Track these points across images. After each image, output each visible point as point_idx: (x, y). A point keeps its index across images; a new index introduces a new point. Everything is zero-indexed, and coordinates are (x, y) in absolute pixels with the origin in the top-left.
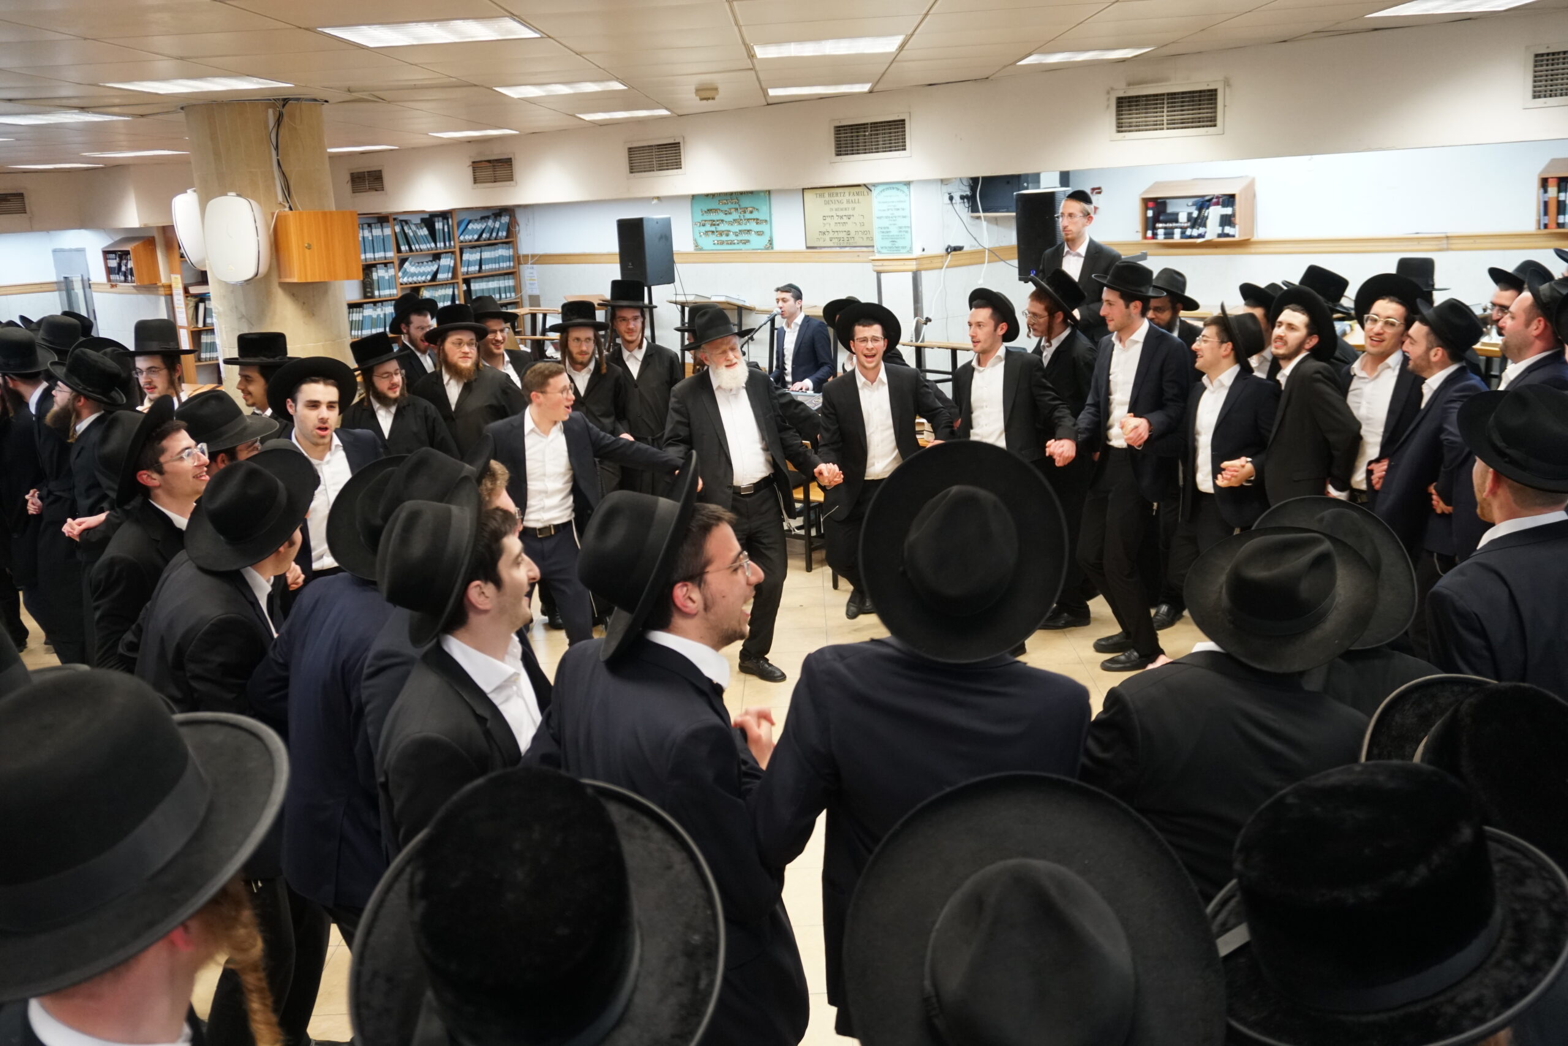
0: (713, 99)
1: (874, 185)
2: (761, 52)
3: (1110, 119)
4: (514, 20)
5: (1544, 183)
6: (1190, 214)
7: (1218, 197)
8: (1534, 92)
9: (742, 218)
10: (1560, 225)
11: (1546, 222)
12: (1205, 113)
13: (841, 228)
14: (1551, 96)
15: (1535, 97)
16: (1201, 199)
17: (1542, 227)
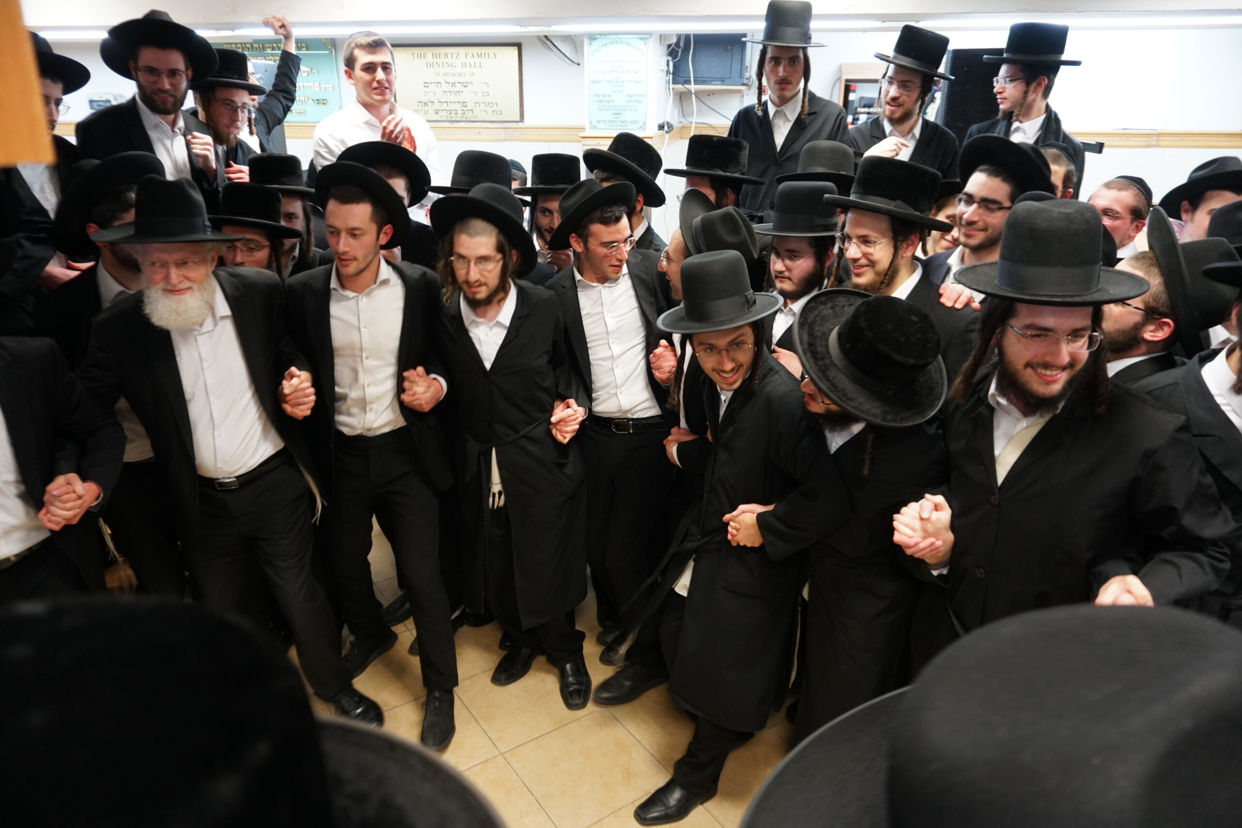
13: (452, 98)
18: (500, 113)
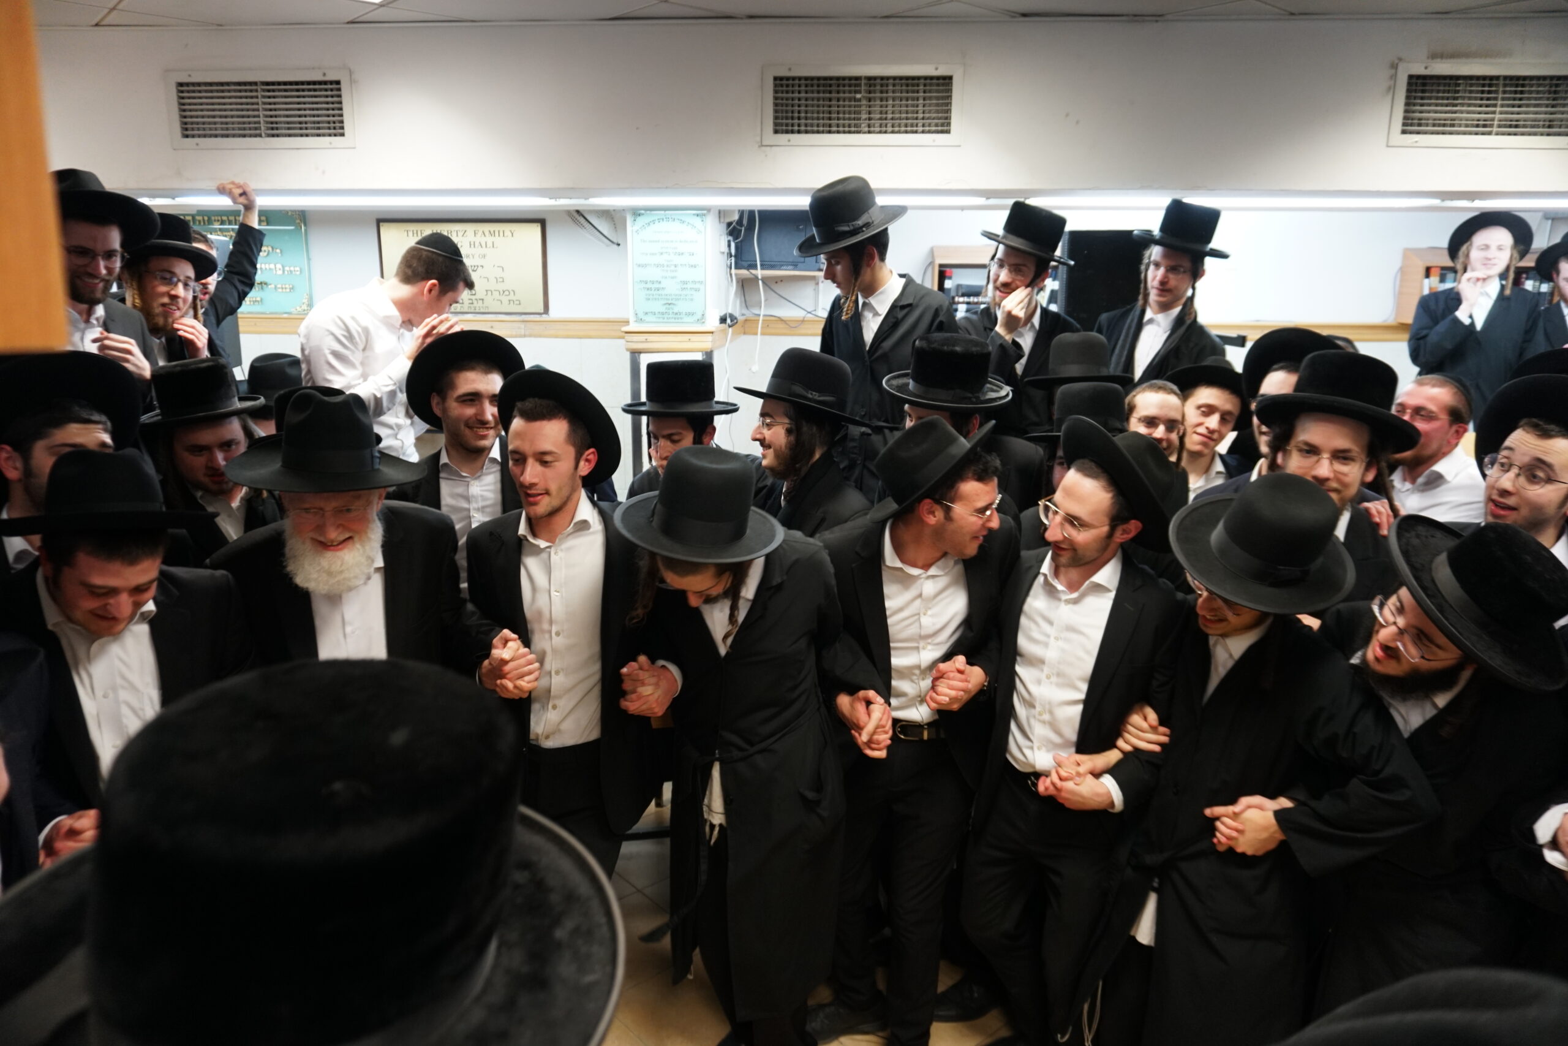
3: (1391, 110)
18: (518, 302)
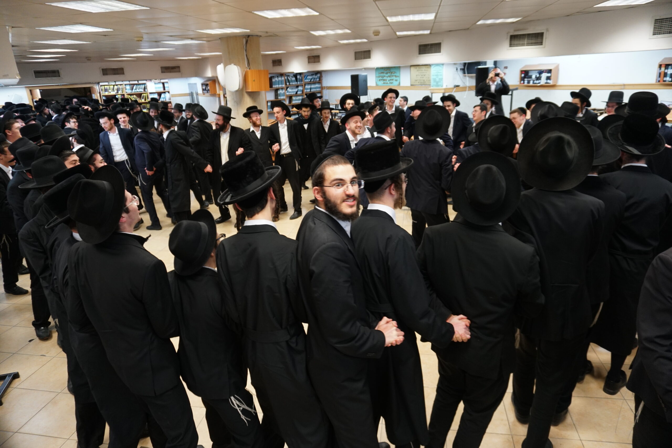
0: (378, 35)
1: (433, 65)
2: (390, 19)
3: (507, 42)
4: (310, 8)
5: (660, 66)
6: (536, 76)
7: (546, 70)
8: (654, 33)
9: (391, 75)
10: (664, 81)
11: (659, 80)
12: (539, 41)
13: (422, 79)
14: (659, 34)
15: (654, 35)
16: (541, 71)
17: (658, 81)
